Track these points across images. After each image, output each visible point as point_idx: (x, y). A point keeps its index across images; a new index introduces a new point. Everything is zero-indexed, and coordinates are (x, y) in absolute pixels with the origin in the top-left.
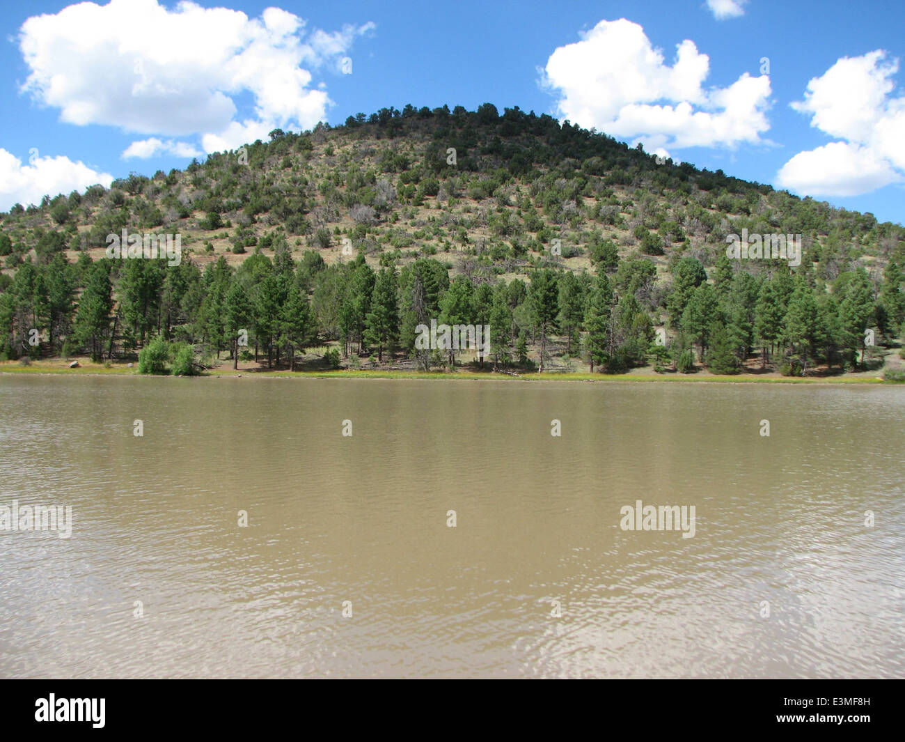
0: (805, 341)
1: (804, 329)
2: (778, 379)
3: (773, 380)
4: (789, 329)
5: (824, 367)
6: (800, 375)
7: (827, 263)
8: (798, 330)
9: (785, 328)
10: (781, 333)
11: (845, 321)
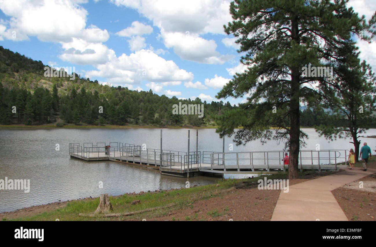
0: (33, 114)
1: (32, 110)
2: (25, 126)
3: (23, 127)
4: (27, 110)
5: (38, 122)
6: (31, 125)
7: (31, 83)
8: (31, 110)
9: (26, 110)
10: (25, 111)
11: (45, 107)
